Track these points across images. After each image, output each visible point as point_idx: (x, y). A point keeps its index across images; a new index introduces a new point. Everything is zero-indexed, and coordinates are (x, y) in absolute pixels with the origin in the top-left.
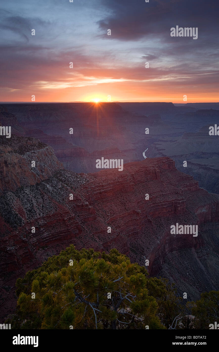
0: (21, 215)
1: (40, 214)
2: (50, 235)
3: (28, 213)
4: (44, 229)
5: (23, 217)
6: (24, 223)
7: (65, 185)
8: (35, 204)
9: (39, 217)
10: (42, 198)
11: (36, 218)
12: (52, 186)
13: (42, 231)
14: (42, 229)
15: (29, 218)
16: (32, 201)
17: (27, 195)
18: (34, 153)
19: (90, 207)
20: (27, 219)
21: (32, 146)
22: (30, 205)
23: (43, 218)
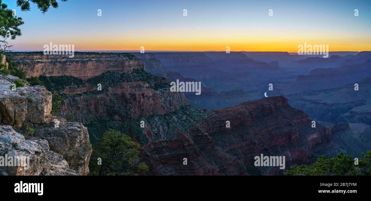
0: (149, 136)
1: (164, 138)
2: (171, 155)
3: (155, 136)
4: (166, 150)
5: (150, 138)
6: (150, 142)
7: (189, 118)
8: (161, 130)
9: (163, 140)
10: (168, 126)
11: (161, 140)
12: (177, 118)
13: (164, 151)
14: (164, 150)
15: (155, 139)
16: (159, 127)
17: (156, 122)
18: (166, 90)
19: (209, 137)
20: (153, 140)
21: (165, 84)
22: (158, 130)
23: (166, 141)
